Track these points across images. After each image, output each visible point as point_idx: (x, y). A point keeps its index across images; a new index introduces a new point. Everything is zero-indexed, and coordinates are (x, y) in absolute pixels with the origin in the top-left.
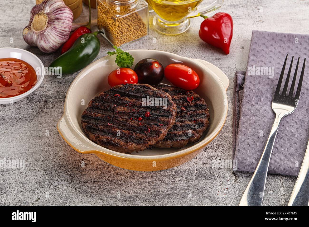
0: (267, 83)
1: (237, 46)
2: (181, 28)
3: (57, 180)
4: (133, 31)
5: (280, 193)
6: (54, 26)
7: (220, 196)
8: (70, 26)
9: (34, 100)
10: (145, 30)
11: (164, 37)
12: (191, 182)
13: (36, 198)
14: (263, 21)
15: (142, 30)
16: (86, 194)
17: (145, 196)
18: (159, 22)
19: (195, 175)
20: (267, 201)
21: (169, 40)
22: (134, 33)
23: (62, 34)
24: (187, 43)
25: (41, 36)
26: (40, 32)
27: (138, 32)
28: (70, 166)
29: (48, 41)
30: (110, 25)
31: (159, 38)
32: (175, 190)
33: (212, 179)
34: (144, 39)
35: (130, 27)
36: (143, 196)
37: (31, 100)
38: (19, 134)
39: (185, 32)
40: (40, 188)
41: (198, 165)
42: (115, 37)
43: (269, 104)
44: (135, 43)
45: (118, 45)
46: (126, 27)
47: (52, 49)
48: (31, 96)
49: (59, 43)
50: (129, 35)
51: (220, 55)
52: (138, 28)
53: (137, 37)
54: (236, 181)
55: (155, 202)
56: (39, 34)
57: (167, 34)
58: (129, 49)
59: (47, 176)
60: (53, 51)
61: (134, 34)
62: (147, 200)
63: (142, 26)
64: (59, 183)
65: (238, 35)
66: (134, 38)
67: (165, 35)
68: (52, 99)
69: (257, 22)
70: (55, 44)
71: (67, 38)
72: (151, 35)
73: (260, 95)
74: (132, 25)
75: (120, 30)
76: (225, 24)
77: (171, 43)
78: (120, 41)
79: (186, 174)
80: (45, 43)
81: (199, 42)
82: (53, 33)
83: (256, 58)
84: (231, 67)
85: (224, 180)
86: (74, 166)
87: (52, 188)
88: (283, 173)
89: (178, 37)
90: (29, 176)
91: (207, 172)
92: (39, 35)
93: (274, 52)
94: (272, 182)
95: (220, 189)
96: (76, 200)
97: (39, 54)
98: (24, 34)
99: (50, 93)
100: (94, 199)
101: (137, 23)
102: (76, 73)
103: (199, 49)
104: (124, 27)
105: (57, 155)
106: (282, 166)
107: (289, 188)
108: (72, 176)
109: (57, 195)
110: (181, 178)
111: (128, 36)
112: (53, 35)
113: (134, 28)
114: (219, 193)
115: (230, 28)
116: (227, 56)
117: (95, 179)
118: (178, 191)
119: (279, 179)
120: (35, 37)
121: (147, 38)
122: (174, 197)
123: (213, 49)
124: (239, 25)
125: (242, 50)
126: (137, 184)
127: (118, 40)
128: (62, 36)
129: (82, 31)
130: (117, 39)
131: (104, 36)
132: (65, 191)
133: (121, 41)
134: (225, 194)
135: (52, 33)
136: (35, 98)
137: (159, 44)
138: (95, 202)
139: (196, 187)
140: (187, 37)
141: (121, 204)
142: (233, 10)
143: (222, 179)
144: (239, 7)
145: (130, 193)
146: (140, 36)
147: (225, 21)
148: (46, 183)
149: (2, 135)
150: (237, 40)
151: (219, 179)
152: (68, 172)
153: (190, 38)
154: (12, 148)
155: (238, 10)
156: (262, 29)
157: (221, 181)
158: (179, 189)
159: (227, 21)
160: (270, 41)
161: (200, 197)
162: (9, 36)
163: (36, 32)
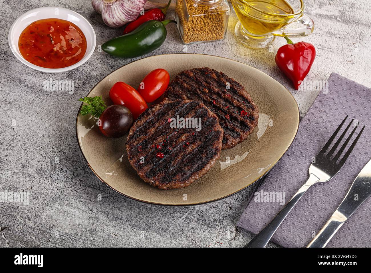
0: (317, 139)
2: (262, 43)
3: (58, 174)
4: (207, 31)
6: (123, 2)
9: (75, 76)
10: (222, 33)
11: (240, 47)
12: (189, 223)
13: (29, 186)
14: (354, 62)
15: (218, 33)
16: (79, 199)
17: (136, 222)
18: (241, 28)
19: (197, 216)
21: (244, 53)
22: (208, 34)
23: (128, 13)
24: (261, 62)
25: (107, 7)
26: (108, 3)
27: (212, 34)
28: (77, 163)
29: (112, 15)
31: (234, 47)
32: (169, 226)
33: (211, 227)
34: (218, 42)
35: (205, 26)
36: (134, 221)
37: (71, 75)
38: (43, 110)
39: (265, 49)
40: (37, 177)
41: (205, 206)
42: (185, 33)
43: (308, 164)
44: (207, 44)
45: (187, 41)
46: (202, 25)
47: (115, 25)
48: (73, 71)
49: (125, 21)
50: (201, 35)
52: (215, 29)
53: (210, 39)
54: (234, 238)
56: (106, 5)
58: (197, 48)
59: (50, 166)
61: (207, 35)
62: (136, 228)
63: (220, 28)
64: (59, 178)
66: (206, 39)
67: (242, 44)
68: (92, 81)
69: (347, 62)
70: (119, 21)
71: (134, 18)
72: (228, 40)
73: (303, 151)
74: (209, 23)
75: (193, 27)
76: (303, 58)
77: (244, 57)
78: (189, 38)
79: (189, 212)
80: (109, 17)
81: (274, 65)
82: (120, 9)
83: (320, 106)
85: (223, 232)
86: (81, 165)
87: (50, 180)
89: (255, 51)
90: (32, 160)
91: (210, 217)
93: (343, 104)
95: (215, 241)
96: (67, 202)
97: (102, 25)
99: (93, 73)
100: (85, 208)
101: (215, 24)
102: (130, 59)
103: (270, 73)
104: (199, 25)
105: (70, 147)
106: (288, 239)
108: (75, 174)
109: (50, 190)
110: (181, 215)
111: (200, 35)
112: (119, 11)
113: (210, 29)
115: (308, 63)
116: (295, 92)
117: (96, 186)
118: (171, 228)
120: (102, 6)
121: (222, 43)
122: (164, 233)
123: (284, 79)
124: (326, 59)
126: (134, 206)
127: (187, 37)
128: (128, 15)
129: (154, 14)
130: (186, 35)
132: (60, 189)
133: (191, 38)
135: (118, 9)
136: (77, 74)
137: (231, 54)
138: (84, 211)
139: (191, 230)
140: (264, 55)
141: (109, 222)
142: (328, 39)
143: (222, 230)
144: (336, 38)
145: (123, 214)
146: (214, 38)
147: (305, 54)
148: (46, 173)
149: (26, 105)
150: (314, 77)
151: (219, 230)
152: (72, 169)
153: (267, 57)
154: (28, 123)
155: (333, 40)
156: (348, 71)
157: (219, 233)
158: (174, 226)
159: (308, 54)
160: (346, 90)
161: (189, 242)
163: (105, 1)
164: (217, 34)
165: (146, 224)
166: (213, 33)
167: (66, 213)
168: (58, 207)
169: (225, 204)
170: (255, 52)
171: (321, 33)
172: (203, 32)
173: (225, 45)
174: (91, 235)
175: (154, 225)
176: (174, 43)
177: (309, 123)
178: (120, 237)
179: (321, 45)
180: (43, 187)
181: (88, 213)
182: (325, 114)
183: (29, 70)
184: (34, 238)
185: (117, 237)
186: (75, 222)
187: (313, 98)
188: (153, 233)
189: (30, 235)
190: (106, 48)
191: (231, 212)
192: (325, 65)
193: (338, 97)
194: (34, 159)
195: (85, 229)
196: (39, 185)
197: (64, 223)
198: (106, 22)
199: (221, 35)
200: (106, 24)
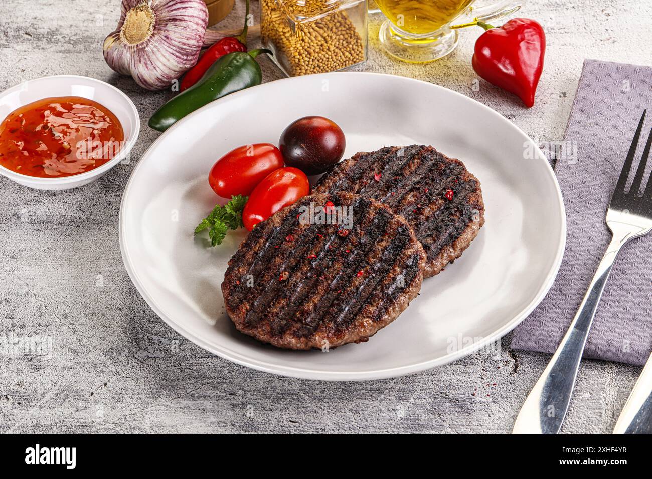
0: (602, 170)
1: (553, 91)
2: (437, 48)
3: (147, 350)
4: (334, 50)
5: (604, 398)
6: (166, 33)
7: (478, 399)
8: (200, 36)
9: (116, 185)
10: (360, 49)
11: (401, 67)
13: (99, 383)
14: (615, 39)
15: (353, 49)
16: (202, 380)
17: (323, 392)
18: (391, 33)
20: (575, 413)
21: (410, 73)
22: (335, 56)
23: (182, 51)
24: (447, 80)
25: (139, 53)
26: (137, 45)
27: (343, 54)
29: (152, 64)
30: (286, 37)
31: (388, 69)
34: (357, 68)
35: (327, 42)
36: (318, 392)
37: (108, 185)
38: (78, 254)
39: (446, 58)
40: (109, 363)
42: (294, 62)
43: (601, 214)
46: (319, 41)
47: (161, 82)
49: (177, 69)
50: (325, 59)
51: (515, 109)
52: (345, 44)
53: (342, 64)
54: (515, 371)
55: (341, 404)
56: (135, 49)
57: (406, 61)
59: (126, 339)
60: (163, 87)
62: (325, 400)
63: (355, 41)
64: (150, 355)
65: (556, 68)
66: (335, 66)
67: (402, 61)
69: (602, 42)
70: (167, 71)
71: (193, 60)
72: (373, 61)
73: (584, 196)
74: (331, 37)
75: (306, 47)
76: (526, 44)
80: (146, 69)
82: (164, 48)
83: (585, 118)
85: (490, 366)
87: (135, 364)
88: (615, 359)
89: (429, 66)
90: (89, 338)
92: (134, 51)
93: (625, 106)
94: (591, 375)
95: (481, 384)
96: (181, 392)
97: (135, 92)
98: (105, 49)
100: (218, 393)
101: (343, 35)
104: (315, 41)
106: (615, 342)
107: (624, 390)
109: (143, 380)
111: (323, 60)
112: (164, 52)
113: (337, 45)
114: (478, 393)
115: (538, 51)
116: (528, 112)
118: (392, 384)
119: (607, 369)
120: (127, 56)
121: (364, 67)
122: (382, 396)
124: (562, 47)
125: (561, 98)
128: (183, 55)
129: (226, 47)
130: (298, 66)
131: (274, 58)
132: (159, 372)
134: (488, 395)
135: (161, 49)
136: (118, 181)
138: (218, 398)
139: (429, 379)
140: (448, 68)
141: (272, 404)
142: (553, 14)
143: (487, 364)
144: (567, 9)
145: (293, 384)
146: (349, 61)
147: (528, 36)
148: (123, 354)
149: (44, 253)
150: (553, 79)
151: (481, 365)
152: (169, 334)
153: (455, 70)
154: (60, 280)
155: (563, 14)
156: (609, 56)
157: (483, 370)
159: (532, 36)
161: (435, 398)
162: (77, 52)
163: (130, 45)
164: (352, 52)
165: (343, 389)
166: (345, 51)
167: (186, 410)
168: (166, 403)
170: (430, 68)
172: (327, 53)
178: (304, 423)
180: (127, 377)
181: (227, 399)
182: (600, 128)
185: (297, 424)
186: (209, 421)
187: (564, 114)
188: (362, 401)
190: (158, 123)
192: (564, 57)
193: (611, 95)
194: (92, 336)
195: (233, 427)
196: (118, 376)
197: (189, 427)
198: (143, 83)
199: (360, 52)
200: (143, 86)
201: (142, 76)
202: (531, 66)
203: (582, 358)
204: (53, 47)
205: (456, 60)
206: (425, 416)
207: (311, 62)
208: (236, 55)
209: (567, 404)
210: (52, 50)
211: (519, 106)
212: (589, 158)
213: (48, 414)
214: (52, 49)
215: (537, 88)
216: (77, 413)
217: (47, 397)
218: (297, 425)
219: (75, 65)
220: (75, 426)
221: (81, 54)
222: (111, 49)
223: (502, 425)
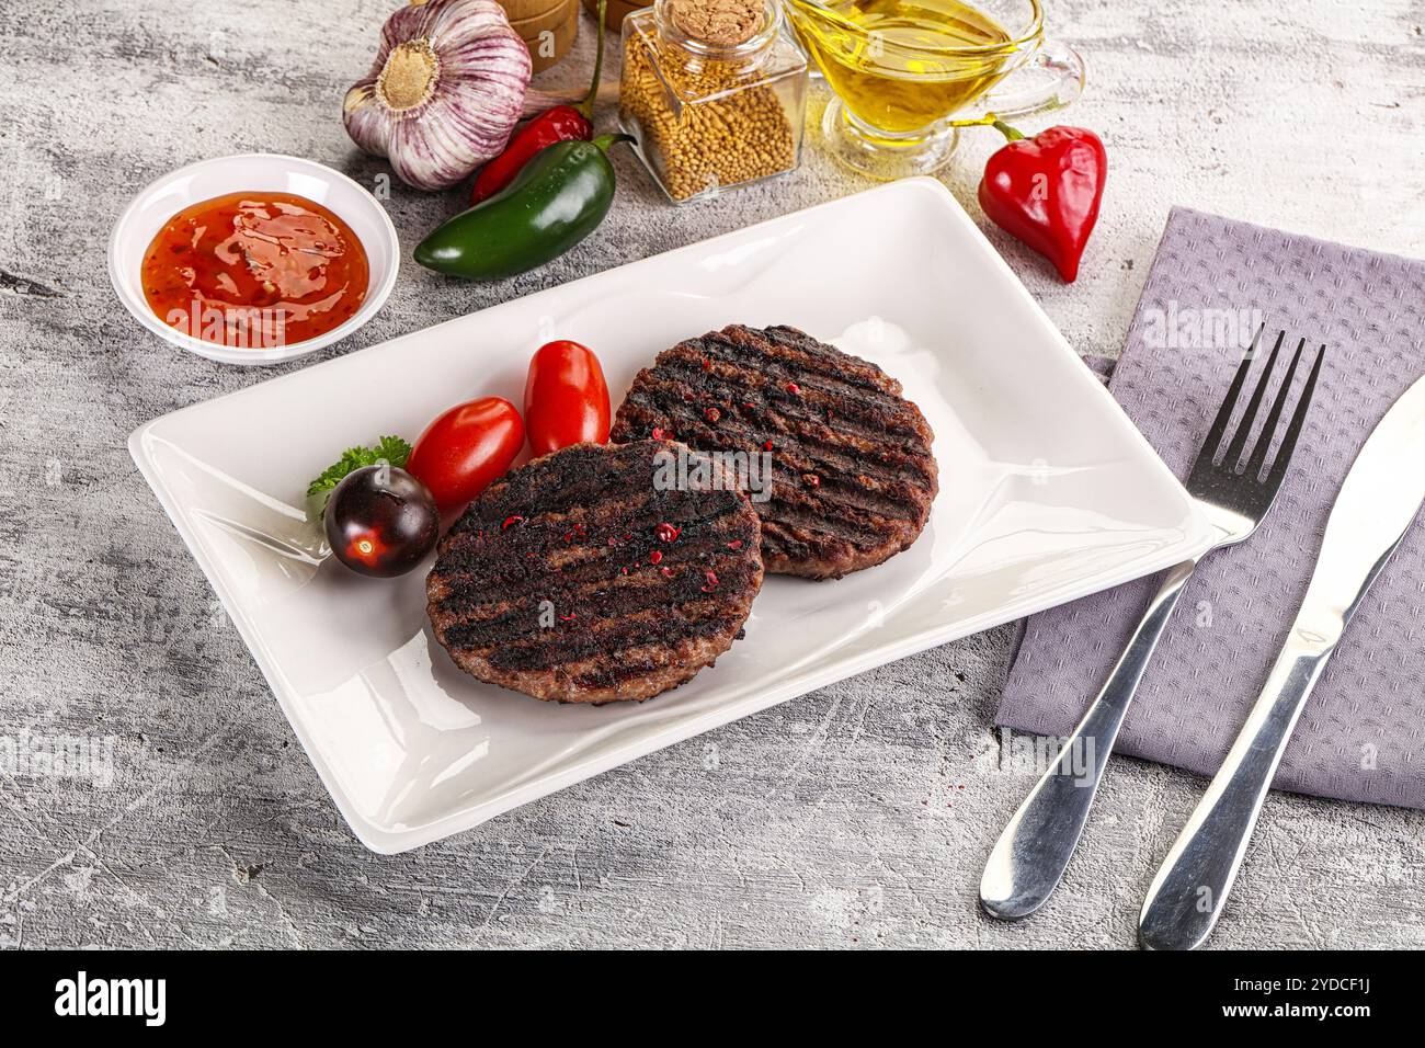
0: (1180, 416)
1: (1112, 256)
2: (921, 159)
4: (743, 149)
5: (1141, 828)
6: (457, 100)
8: (514, 109)
10: (788, 148)
12: (844, 745)
14: (1227, 169)
15: (777, 149)
17: (674, 774)
18: (845, 123)
19: (862, 720)
20: (1089, 850)
22: (745, 158)
23: (480, 132)
25: (406, 127)
26: (405, 112)
27: (759, 156)
29: (428, 149)
30: (662, 120)
31: (834, 186)
32: (781, 767)
33: (916, 745)
34: (779, 180)
35: (732, 134)
36: (667, 773)
41: (880, 685)
42: (672, 165)
44: (745, 191)
45: (681, 192)
46: (720, 131)
47: (440, 180)
48: (340, 346)
49: (470, 160)
50: (726, 164)
51: (1043, 283)
52: (764, 138)
53: (756, 172)
55: (702, 799)
56: (401, 118)
57: (867, 175)
58: (719, 210)
60: (442, 187)
61: (743, 161)
62: (677, 790)
63: (781, 134)
65: (1121, 213)
66: (743, 176)
67: (858, 174)
69: (1204, 172)
70: (452, 163)
71: (498, 146)
74: (741, 124)
75: (696, 141)
76: (1073, 175)
78: (689, 182)
79: (832, 713)
80: (417, 157)
82: (451, 123)
84: (1071, 333)
85: (957, 752)
88: (1165, 759)
91: (904, 715)
92: (399, 123)
93: (1232, 299)
94: (1123, 785)
95: (939, 784)
98: (347, 110)
101: (761, 121)
104: (711, 130)
106: (1168, 732)
107: (1175, 815)
110: (812, 725)
111: (723, 164)
112: (449, 130)
113: (749, 140)
114: (932, 800)
115: (1091, 189)
118: (792, 770)
119: (1150, 776)
120: (385, 129)
121: (793, 179)
122: (774, 791)
123: (1021, 257)
124: (1135, 174)
125: (1124, 271)
127: (683, 178)
128: (482, 138)
129: (557, 126)
130: (678, 173)
131: (638, 150)
133: (692, 180)
134: (950, 806)
135: (445, 125)
139: (854, 766)
142: (1126, 111)
143: (953, 748)
144: (1150, 103)
146: (767, 169)
147: (1077, 161)
150: (1113, 233)
151: (942, 749)
155: (1142, 113)
156: (1215, 200)
157: (945, 758)
158: (798, 764)
159: (1084, 161)
160: (1229, 254)
161: (861, 803)
162: (297, 103)
163: (392, 109)
164: (775, 153)
166: (762, 152)
169: (940, 668)
171: (1098, 97)
172: (731, 154)
173: (804, 187)
174: (542, 838)
175: (734, 770)
176: (641, 206)
177: (1141, 374)
178: (638, 828)
179: (1110, 134)
183: (197, 369)
184: (363, 879)
185: (628, 828)
188: (739, 798)
189: (350, 874)
190: (430, 257)
191: (965, 690)
193: (1211, 277)
198: (407, 177)
199: (787, 154)
200: (409, 183)
201: (408, 166)
202: (1076, 213)
203: (1112, 752)
204: (255, 91)
205: (951, 181)
206: (841, 834)
207: (703, 168)
208: (574, 147)
209: (1077, 834)
210: (252, 95)
211: (1051, 277)
212: (1160, 392)
213: (208, 774)
214: (252, 93)
215: (1087, 248)
216: (258, 776)
217: (209, 742)
218: (627, 830)
219: (292, 128)
220: (253, 799)
221: (303, 108)
222: (358, 111)
223: (966, 861)
